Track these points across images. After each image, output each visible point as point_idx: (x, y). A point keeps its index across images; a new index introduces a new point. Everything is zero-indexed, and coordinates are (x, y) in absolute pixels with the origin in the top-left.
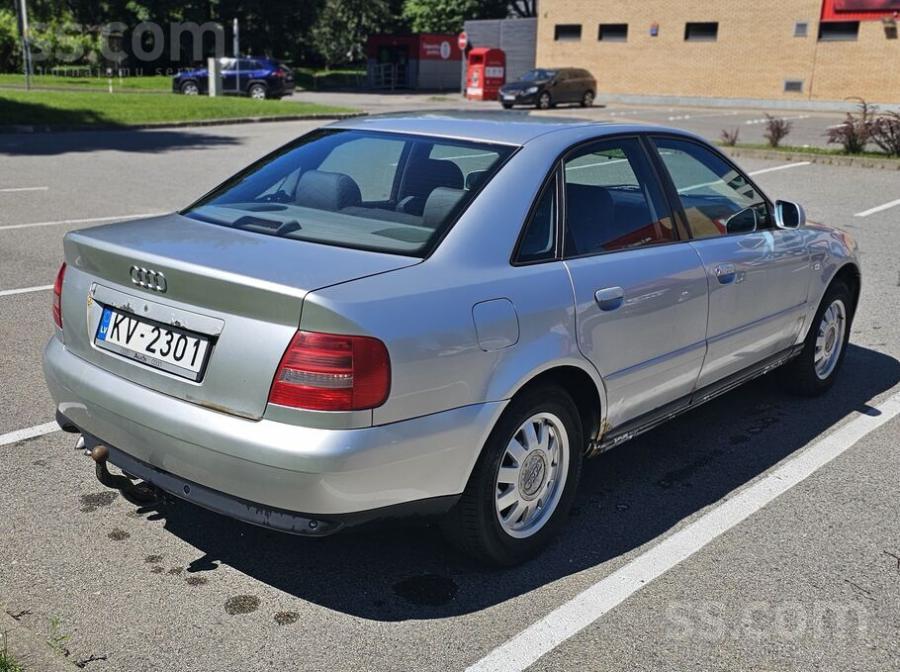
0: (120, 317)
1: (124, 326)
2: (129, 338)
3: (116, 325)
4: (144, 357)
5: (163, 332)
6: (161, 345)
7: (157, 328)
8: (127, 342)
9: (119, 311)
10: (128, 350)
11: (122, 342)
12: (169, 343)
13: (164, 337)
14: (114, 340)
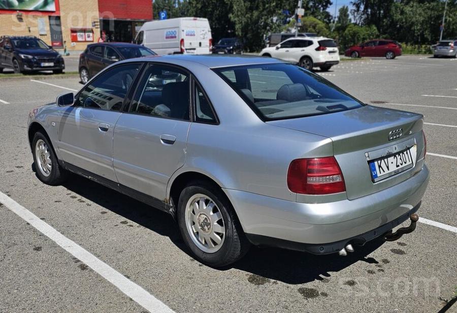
0: (379, 162)
1: (383, 165)
2: (388, 167)
3: (380, 166)
4: (398, 170)
5: (397, 156)
6: (399, 162)
7: (395, 156)
8: (388, 169)
9: (377, 160)
10: (391, 173)
11: (387, 172)
12: (401, 159)
13: (399, 158)
14: (383, 173)
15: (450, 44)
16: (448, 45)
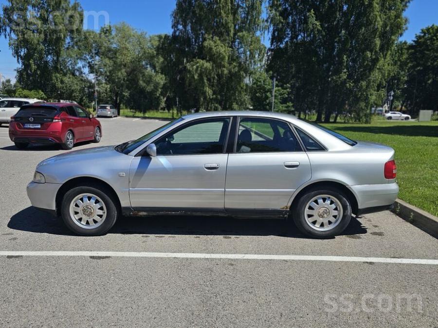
15: (107, 107)
16: (106, 109)
